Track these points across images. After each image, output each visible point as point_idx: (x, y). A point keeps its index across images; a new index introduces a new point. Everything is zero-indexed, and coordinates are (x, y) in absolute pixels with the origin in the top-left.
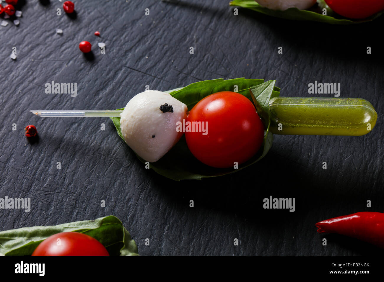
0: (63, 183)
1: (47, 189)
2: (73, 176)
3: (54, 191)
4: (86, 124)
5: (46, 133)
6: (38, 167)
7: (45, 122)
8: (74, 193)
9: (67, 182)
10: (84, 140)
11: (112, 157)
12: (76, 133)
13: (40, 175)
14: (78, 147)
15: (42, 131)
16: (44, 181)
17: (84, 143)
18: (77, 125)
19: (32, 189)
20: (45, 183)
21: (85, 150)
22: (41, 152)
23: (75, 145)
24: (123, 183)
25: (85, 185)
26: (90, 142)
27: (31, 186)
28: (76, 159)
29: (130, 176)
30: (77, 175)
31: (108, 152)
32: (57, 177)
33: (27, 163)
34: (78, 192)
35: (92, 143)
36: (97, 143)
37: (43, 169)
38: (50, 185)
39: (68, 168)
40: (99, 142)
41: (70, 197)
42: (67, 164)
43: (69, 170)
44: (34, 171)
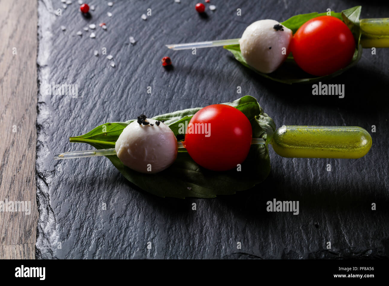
0: (197, 94)
1: (185, 98)
2: (205, 88)
3: (192, 99)
4: (209, 57)
5: (178, 63)
6: (176, 85)
7: (176, 57)
8: (207, 100)
9: (200, 93)
10: (210, 66)
11: (233, 76)
12: (201, 63)
13: (178, 90)
14: (205, 71)
15: (175, 62)
16: (182, 94)
17: (209, 68)
18: (201, 58)
19: (174, 98)
20: (183, 94)
21: (211, 73)
22: (176, 75)
23: (202, 71)
24: (245, 92)
25: (215, 95)
26: (214, 68)
27: (172, 97)
28: (205, 79)
29: (250, 87)
30: (207, 89)
31: (230, 74)
32: (192, 91)
33: (167, 82)
34: (210, 99)
35: (215, 68)
36: (219, 68)
37: (180, 85)
38: (187, 96)
39: (199, 85)
40: (221, 67)
41: (205, 102)
42: (198, 82)
43: (200, 86)
44: (173, 88)
